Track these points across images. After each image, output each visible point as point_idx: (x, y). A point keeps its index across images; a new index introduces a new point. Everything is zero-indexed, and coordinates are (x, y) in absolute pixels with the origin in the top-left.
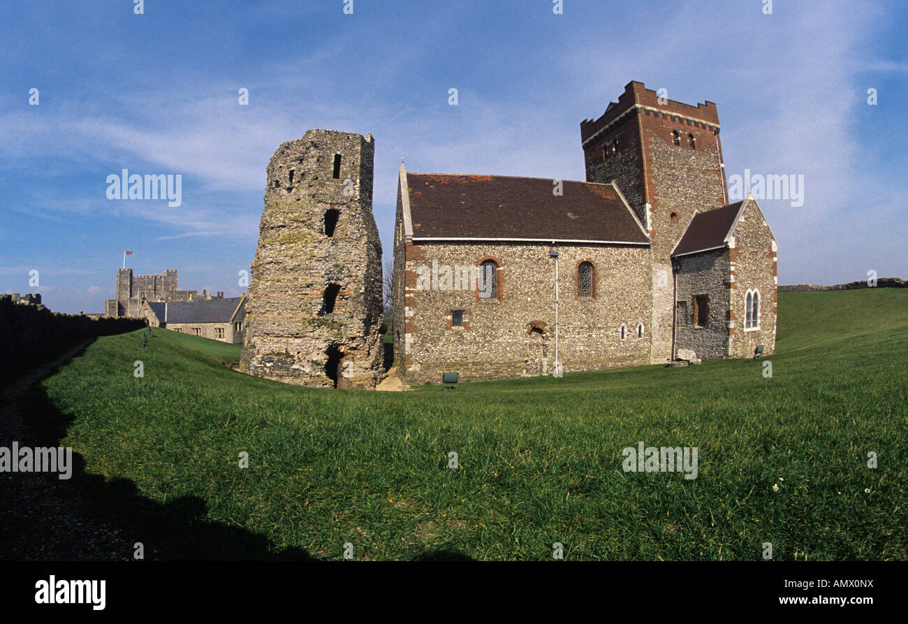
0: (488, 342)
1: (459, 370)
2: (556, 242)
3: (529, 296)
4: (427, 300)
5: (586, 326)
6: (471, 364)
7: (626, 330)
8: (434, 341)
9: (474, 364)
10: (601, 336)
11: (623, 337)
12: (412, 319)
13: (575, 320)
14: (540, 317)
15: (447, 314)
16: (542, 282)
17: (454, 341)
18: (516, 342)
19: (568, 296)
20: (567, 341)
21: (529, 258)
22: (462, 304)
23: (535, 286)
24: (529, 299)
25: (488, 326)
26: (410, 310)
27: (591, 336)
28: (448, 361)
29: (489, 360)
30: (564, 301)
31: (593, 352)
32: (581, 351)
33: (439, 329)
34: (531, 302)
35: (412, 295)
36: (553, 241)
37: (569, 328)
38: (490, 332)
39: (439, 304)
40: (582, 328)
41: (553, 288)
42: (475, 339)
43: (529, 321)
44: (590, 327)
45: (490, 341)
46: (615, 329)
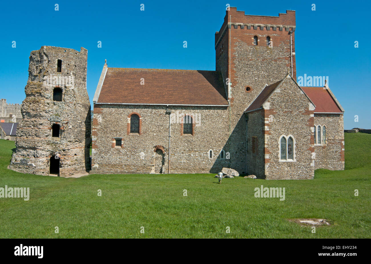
0: (133, 155)
1: (118, 168)
2: (169, 105)
3: (155, 133)
4: (103, 133)
5: (187, 149)
6: (124, 166)
7: (213, 153)
8: (106, 153)
9: (125, 165)
10: (197, 155)
11: (211, 157)
12: (96, 141)
13: (180, 146)
14: (161, 144)
15: (113, 139)
16: (162, 126)
17: (115, 154)
18: (148, 156)
19: (177, 133)
20: (176, 157)
21: (155, 113)
22: (120, 135)
23: (158, 128)
24: (155, 134)
25: (133, 147)
26: (94, 137)
27: (190, 155)
28: (113, 163)
29: (133, 164)
30: (174, 136)
31: (192, 164)
32: (184, 163)
33: (109, 147)
34: (156, 136)
35: (96, 130)
36: (168, 105)
37: (177, 150)
38: (134, 150)
39: (108, 135)
40: (184, 150)
41: (168, 129)
42: (126, 153)
43: (155, 145)
44: (189, 150)
45: (134, 154)
46: (205, 152)
